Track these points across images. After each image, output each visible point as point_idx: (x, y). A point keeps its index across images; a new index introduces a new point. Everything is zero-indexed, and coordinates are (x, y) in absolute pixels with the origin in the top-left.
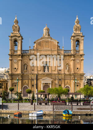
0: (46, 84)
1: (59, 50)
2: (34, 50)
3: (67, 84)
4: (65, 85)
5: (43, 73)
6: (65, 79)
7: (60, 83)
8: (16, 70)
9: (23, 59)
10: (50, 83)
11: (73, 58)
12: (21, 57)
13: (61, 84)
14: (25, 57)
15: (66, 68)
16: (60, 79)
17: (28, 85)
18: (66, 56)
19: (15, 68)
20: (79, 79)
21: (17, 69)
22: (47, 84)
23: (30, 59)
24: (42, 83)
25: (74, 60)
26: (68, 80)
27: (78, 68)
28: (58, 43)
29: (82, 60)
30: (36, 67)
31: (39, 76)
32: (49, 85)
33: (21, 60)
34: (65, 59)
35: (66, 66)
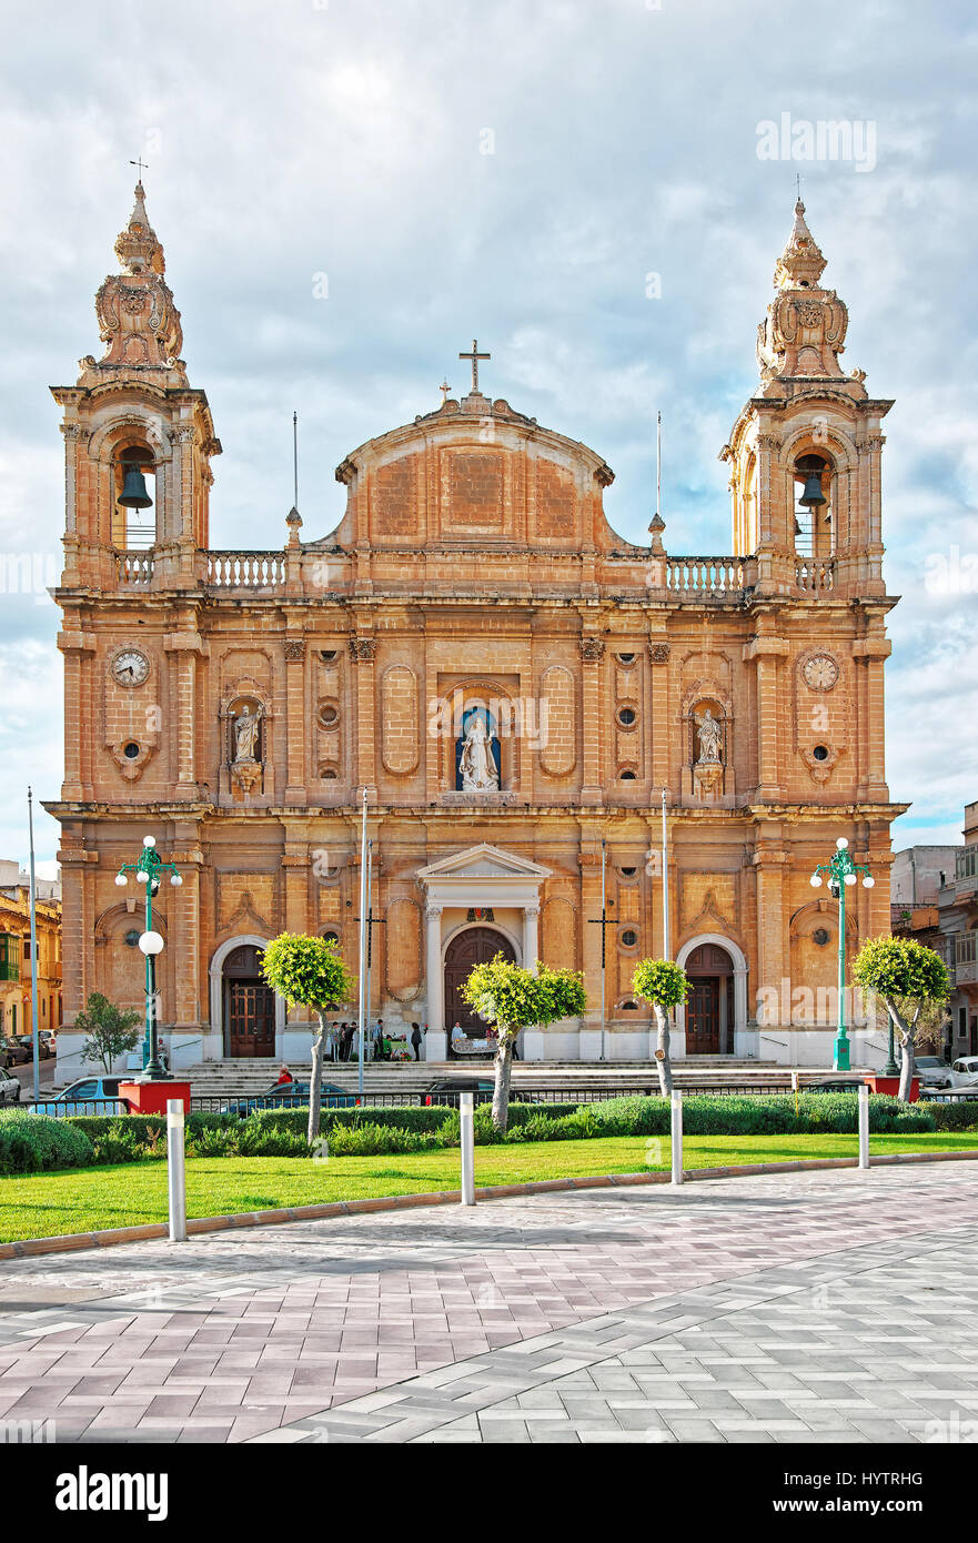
0: (472, 913)
1: (616, 555)
2: (337, 550)
3: (711, 922)
4: (681, 928)
5: (443, 792)
6: (689, 862)
7: (630, 910)
8: (142, 767)
9: (223, 647)
10: (519, 913)
11: (768, 633)
12: (191, 617)
13: (648, 914)
14: (246, 625)
15: (696, 744)
16: (629, 871)
17: (275, 930)
18: (694, 618)
19: (131, 749)
21: (154, 750)
22: (489, 913)
23: (294, 653)
24: (434, 903)
25: (780, 660)
26: (709, 882)
27: (821, 752)
28: (604, 476)
29: (864, 661)
30: (366, 731)
31: (397, 836)
32: (503, 926)
33: (201, 659)
34: (677, 652)
35: (695, 727)
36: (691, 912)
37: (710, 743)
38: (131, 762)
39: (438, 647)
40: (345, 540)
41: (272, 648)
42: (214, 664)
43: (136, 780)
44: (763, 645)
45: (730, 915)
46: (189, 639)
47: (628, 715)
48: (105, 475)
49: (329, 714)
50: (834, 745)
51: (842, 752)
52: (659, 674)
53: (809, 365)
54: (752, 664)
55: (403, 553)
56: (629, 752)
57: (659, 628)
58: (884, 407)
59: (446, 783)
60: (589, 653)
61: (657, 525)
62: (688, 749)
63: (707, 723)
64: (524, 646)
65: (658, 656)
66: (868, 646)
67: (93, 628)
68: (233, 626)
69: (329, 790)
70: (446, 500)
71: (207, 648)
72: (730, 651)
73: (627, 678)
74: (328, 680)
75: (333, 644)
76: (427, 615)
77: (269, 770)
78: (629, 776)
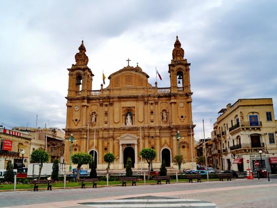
0: (128, 145)
1: (150, 88)
3: (166, 145)
4: (161, 147)
5: (123, 125)
6: (162, 135)
7: (153, 143)
8: (78, 123)
9: (91, 105)
10: (134, 144)
11: (173, 99)
12: (86, 100)
13: (155, 144)
14: (94, 101)
15: (163, 116)
16: (152, 137)
17: (97, 148)
18: (162, 97)
19: (76, 120)
20: (186, 135)
21: (80, 120)
22: (130, 144)
23: (101, 105)
24: (121, 143)
25: (175, 103)
26: (166, 138)
27: (182, 117)
28: (148, 77)
29: (188, 102)
30: (111, 116)
31: (116, 132)
32: (132, 147)
33: (87, 107)
34: (160, 102)
35: (162, 114)
36: (163, 144)
37: (165, 116)
38: (76, 122)
39: (122, 103)
40: (109, 88)
41: (98, 104)
42: (90, 107)
43: (77, 125)
44: (172, 101)
45: (169, 144)
46: (85, 103)
47: (152, 112)
48: (75, 81)
49: (106, 114)
50: (184, 116)
51: (186, 117)
52: (156, 106)
53: (179, 59)
54: (171, 103)
55: (117, 90)
56: (152, 118)
57: (156, 99)
58: (189, 64)
59: (124, 124)
60: (146, 103)
61: (156, 83)
62: (161, 117)
63: (164, 113)
64: (136, 102)
65: (156, 103)
66: (189, 100)
67: (72, 102)
68: (92, 101)
69: (106, 126)
70: (124, 81)
71: (88, 105)
72: (168, 102)
73: (152, 107)
74: (106, 109)
75: (107, 103)
76: (121, 98)
77: (97, 122)
78: (152, 122)
